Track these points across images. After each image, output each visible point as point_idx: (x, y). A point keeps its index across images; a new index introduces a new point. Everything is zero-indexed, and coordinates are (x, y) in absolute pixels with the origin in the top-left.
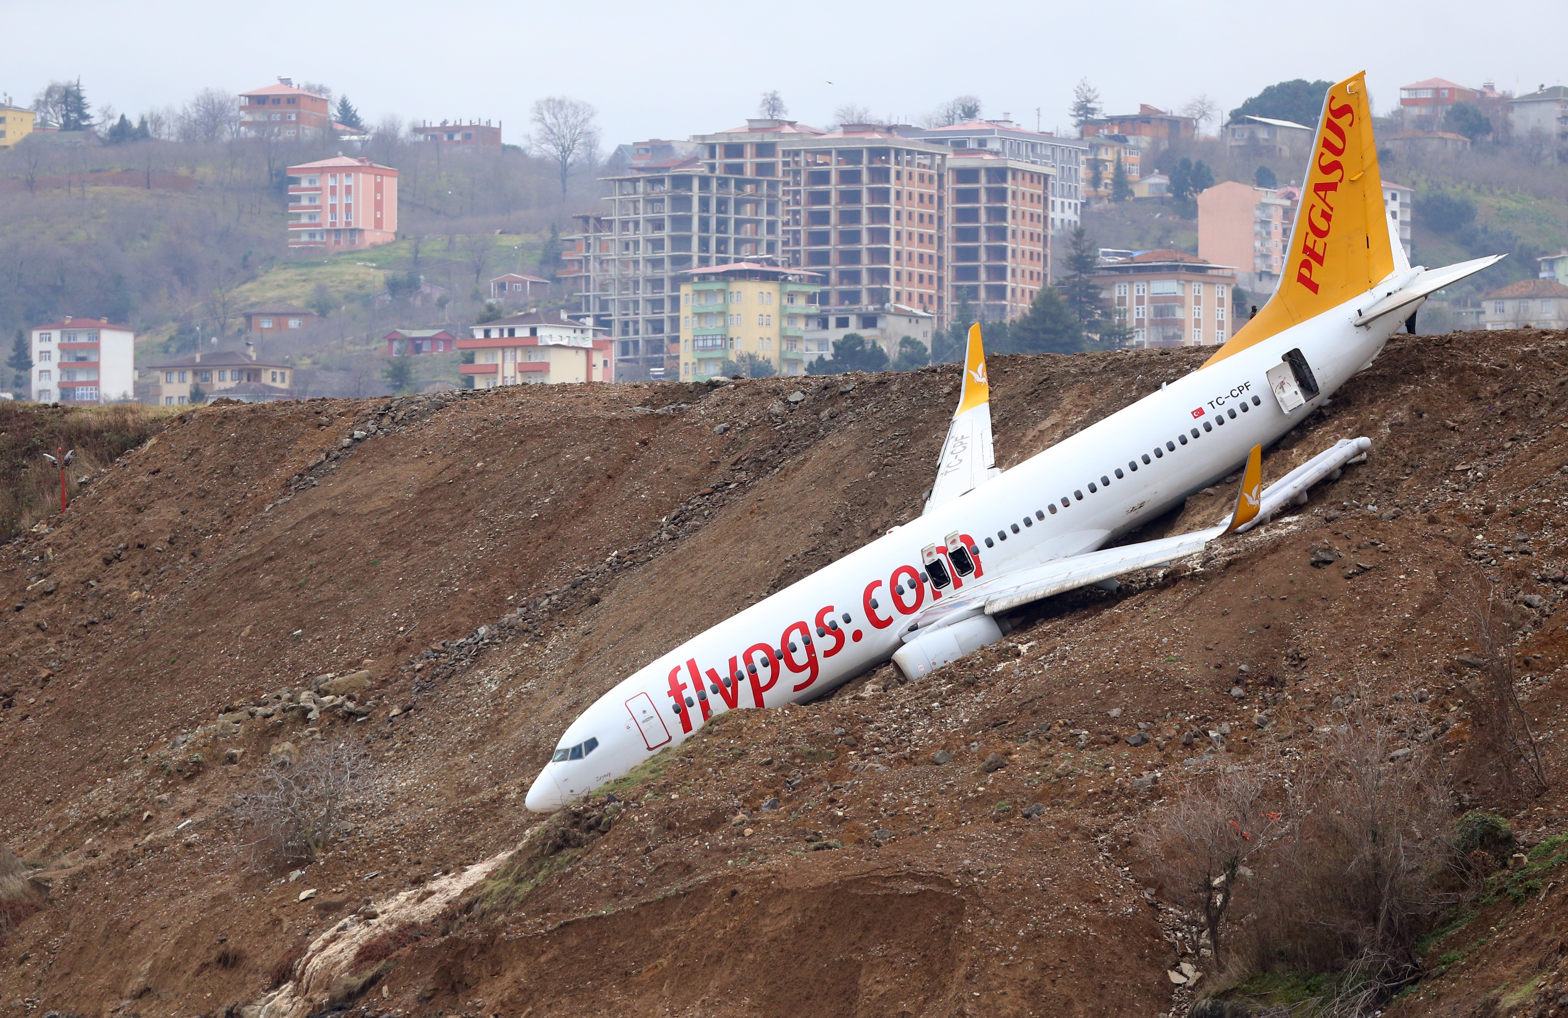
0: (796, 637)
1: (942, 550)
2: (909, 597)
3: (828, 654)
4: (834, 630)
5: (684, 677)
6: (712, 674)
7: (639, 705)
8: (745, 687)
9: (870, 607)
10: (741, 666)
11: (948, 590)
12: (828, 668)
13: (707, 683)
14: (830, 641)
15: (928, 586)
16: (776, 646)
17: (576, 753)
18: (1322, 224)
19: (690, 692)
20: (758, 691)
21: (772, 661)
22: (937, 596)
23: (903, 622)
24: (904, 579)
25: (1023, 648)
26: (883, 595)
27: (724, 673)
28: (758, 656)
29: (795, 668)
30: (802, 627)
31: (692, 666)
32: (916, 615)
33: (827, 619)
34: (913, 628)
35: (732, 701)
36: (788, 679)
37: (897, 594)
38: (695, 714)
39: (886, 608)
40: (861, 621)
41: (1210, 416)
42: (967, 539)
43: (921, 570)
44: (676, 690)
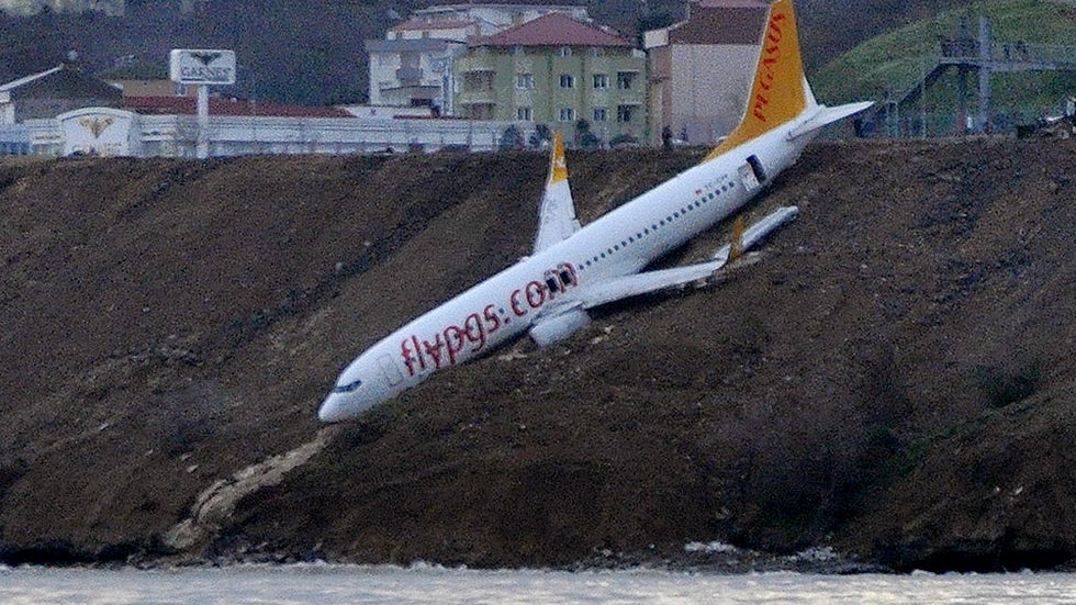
0: (473, 322)
1: (554, 272)
2: (536, 299)
3: (491, 331)
4: (494, 318)
5: (410, 345)
6: (426, 343)
7: (385, 361)
8: (444, 350)
9: (514, 304)
10: (442, 339)
11: (558, 294)
12: (491, 339)
13: (423, 348)
14: (492, 324)
15: (547, 292)
16: (462, 327)
17: (349, 388)
18: (767, 82)
19: (413, 354)
20: (451, 352)
21: (459, 335)
22: (552, 298)
23: (534, 312)
24: (533, 288)
25: (608, 329)
26: (521, 298)
27: (432, 343)
28: (452, 333)
29: (471, 339)
30: (476, 316)
31: (414, 338)
32: (540, 309)
33: (490, 311)
34: (539, 316)
35: (437, 359)
36: (468, 346)
37: (529, 296)
38: (416, 365)
39: (523, 305)
40: (509, 312)
41: (704, 194)
42: (568, 266)
43: (543, 283)
44: (406, 352)
